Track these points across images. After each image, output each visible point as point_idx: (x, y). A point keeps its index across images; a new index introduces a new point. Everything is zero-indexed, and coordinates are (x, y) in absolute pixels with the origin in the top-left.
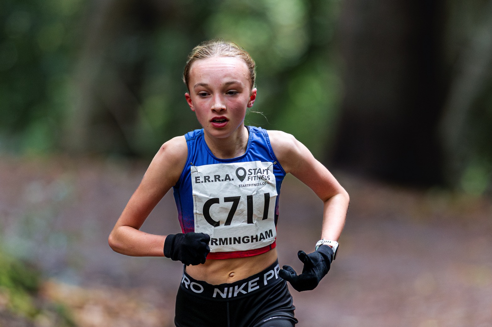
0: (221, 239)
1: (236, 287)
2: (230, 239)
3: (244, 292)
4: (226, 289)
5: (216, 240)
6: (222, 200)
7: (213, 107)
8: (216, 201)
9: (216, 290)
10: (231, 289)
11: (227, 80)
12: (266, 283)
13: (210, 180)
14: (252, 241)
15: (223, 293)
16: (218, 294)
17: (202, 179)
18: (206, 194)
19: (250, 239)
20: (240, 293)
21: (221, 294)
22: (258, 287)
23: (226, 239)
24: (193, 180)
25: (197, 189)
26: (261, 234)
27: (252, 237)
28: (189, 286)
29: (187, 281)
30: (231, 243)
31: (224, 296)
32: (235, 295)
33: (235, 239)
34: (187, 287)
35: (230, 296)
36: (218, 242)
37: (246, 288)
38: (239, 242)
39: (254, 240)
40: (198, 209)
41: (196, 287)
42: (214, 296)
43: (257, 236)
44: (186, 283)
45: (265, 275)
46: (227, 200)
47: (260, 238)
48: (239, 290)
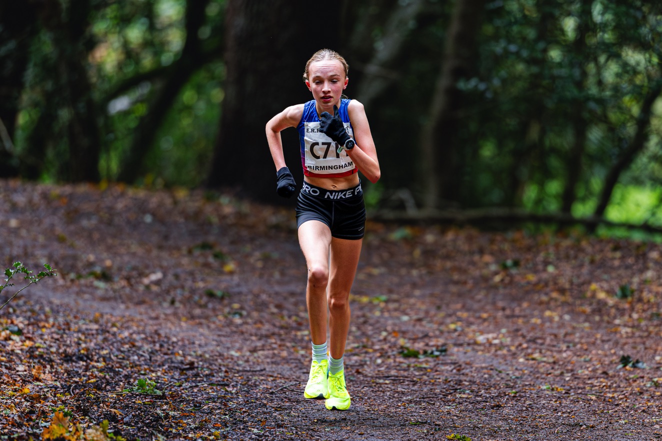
0: (321, 167)
1: (340, 193)
2: (327, 166)
3: (344, 197)
4: (334, 194)
5: (318, 167)
6: (320, 144)
7: (323, 90)
8: (317, 144)
9: (328, 193)
10: (337, 194)
11: (331, 74)
12: (356, 194)
13: (315, 131)
15: (332, 196)
16: (328, 195)
17: (310, 130)
18: (312, 139)
19: (338, 167)
20: (341, 197)
21: (330, 196)
22: (351, 195)
23: (324, 167)
24: (306, 130)
25: (307, 136)
26: (345, 164)
28: (309, 191)
29: (308, 188)
30: (327, 169)
31: (332, 197)
32: (338, 198)
33: (329, 167)
34: (307, 192)
35: (335, 198)
36: (319, 169)
37: (345, 195)
38: (332, 169)
39: (341, 168)
40: (307, 148)
41: (315, 192)
42: (326, 197)
43: (342, 165)
44: (307, 190)
45: (356, 189)
46: (323, 144)
47: (345, 167)
48: (341, 195)
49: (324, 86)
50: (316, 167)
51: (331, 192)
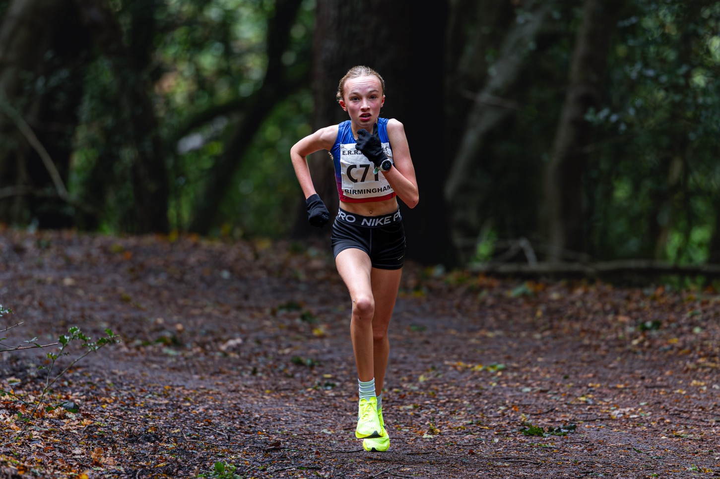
0: (358, 191)
1: (378, 219)
2: (365, 190)
3: (382, 224)
4: (371, 220)
5: (356, 191)
6: (358, 166)
7: (362, 107)
8: (355, 166)
9: (365, 220)
10: (374, 220)
11: (370, 90)
12: (394, 220)
13: (352, 153)
14: (378, 192)
15: (369, 222)
16: (365, 222)
17: (346, 153)
18: (348, 162)
19: (377, 190)
20: (379, 224)
21: (367, 223)
22: (390, 222)
23: (362, 190)
24: (341, 153)
25: (343, 159)
26: (385, 187)
27: (378, 189)
28: (345, 218)
29: (343, 215)
30: (365, 193)
31: (369, 224)
32: (376, 225)
33: (367, 190)
34: (343, 219)
35: (373, 225)
36: (357, 192)
37: (383, 221)
38: (370, 192)
39: (380, 191)
40: (344, 172)
41: (350, 219)
42: (363, 224)
43: (381, 188)
44: (343, 217)
45: (395, 215)
46: (361, 166)
47: (384, 190)
48: (378, 222)
49: (362, 103)
50: (353, 190)
51: (368, 218)
